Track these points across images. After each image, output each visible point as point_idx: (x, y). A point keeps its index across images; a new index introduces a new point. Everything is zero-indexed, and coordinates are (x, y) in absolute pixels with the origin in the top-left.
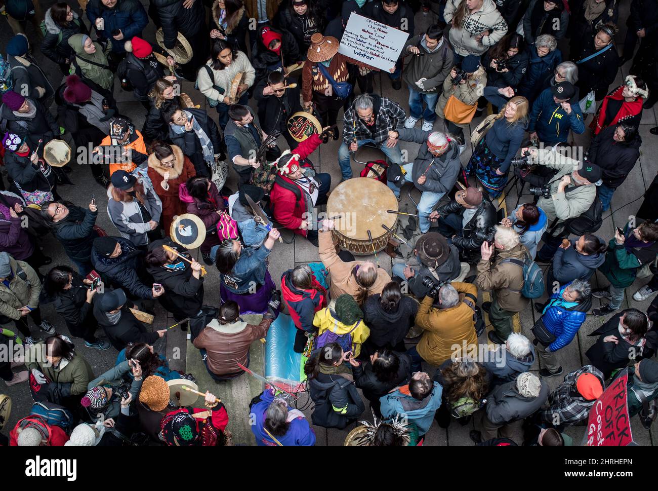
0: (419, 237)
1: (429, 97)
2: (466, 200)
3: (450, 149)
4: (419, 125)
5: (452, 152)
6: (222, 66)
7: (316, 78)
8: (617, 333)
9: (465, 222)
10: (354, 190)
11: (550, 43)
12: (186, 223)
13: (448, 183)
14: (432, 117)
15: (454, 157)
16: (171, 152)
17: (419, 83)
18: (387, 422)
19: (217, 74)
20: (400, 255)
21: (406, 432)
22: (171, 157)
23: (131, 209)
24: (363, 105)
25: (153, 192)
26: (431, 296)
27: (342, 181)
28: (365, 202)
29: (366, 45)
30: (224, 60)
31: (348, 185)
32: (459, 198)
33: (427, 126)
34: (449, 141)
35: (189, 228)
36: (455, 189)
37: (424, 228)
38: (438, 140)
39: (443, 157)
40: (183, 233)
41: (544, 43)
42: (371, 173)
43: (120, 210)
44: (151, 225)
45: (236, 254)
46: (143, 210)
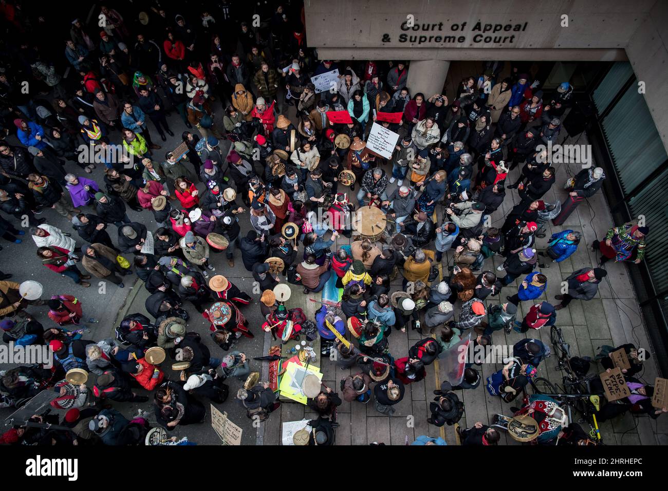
0: (395, 235)
1: (403, 168)
2: (419, 218)
3: (409, 194)
4: (396, 182)
5: (410, 196)
6: (304, 152)
7: (354, 159)
8: (481, 284)
9: (418, 229)
10: (366, 212)
11: (461, 146)
12: (289, 227)
13: (409, 210)
14: (403, 178)
15: (411, 198)
16: (279, 192)
17: (399, 162)
18: (371, 321)
19: (301, 154)
20: (387, 243)
21: (380, 326)
22: (280, 195)
23: (262, 219)
24: (378, 173)
25: (271, 211)
26: (412, 255)
27: (360, 207)
28: (371, 218)
29: (379, 142)
30: (306, 149)
31: (363, 209)
32: (416, 218)
33: (400, 183)
34: (409, 190)
35: (291, 230)
36: (413, 213)
37: (398, 230)
38: (404, 190)
39: (406, 198)
40: (288, 233)
41: (458, 146)
42: (373, 204)
43: (257, 220)
44: (271, 226)
45: (314, 239)
46: (267, 219)
